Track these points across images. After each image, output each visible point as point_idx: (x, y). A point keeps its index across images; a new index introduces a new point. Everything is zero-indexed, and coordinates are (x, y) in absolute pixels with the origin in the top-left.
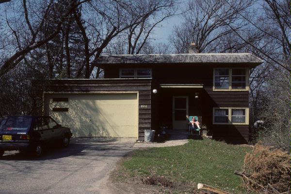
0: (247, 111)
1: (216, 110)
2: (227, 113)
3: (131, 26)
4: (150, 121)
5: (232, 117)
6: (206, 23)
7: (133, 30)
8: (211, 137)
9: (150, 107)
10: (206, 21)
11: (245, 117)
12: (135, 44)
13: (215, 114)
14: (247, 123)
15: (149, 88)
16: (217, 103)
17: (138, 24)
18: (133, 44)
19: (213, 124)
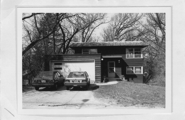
0: (142, 68)
1: (127, 67)
2: (133, 69)
3: (83, 28)
4: (100, 73)
5: (135, 71)
6: (120, 27)
7: (85, 30)
8: (127, 80)
9: (100, 67)
10: (119, 26)
11: (141, 71)
12: (85, 37)
13: (127, 69)
14: (142, 73)
15: (100, 58)
16: (128, 64)
17: (87, 27)
18: (84, 37)
19: (127, 74)
